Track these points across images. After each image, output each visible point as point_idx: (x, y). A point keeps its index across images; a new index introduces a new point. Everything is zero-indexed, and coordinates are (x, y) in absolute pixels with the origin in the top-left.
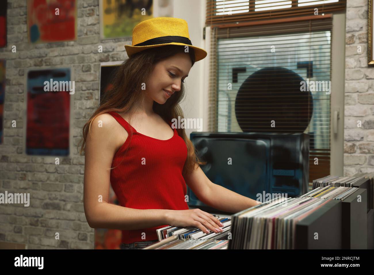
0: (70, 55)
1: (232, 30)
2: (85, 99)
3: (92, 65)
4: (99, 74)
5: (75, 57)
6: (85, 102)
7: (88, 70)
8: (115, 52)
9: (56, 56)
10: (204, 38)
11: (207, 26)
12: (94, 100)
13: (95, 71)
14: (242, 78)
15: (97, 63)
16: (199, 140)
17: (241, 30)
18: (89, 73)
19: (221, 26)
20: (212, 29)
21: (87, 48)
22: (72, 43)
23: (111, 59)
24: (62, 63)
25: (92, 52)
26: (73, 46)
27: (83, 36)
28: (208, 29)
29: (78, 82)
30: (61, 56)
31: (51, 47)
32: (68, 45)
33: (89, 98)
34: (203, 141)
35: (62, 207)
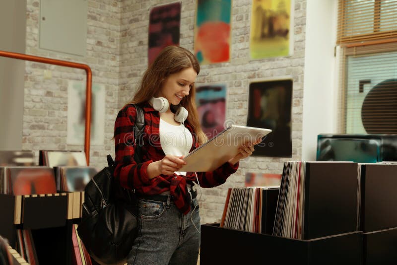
0: (226, 73)
1: (358, 48)
2: (237, 108)
3: (242, 81)
4: (247, 88)
5: (230, 75)
6: (236, 110)
7: (239, 85)
8: (260, 71)
9: (215, 75)
10: (335, 55)
11: (338, 45)
12: (243, 109)
13: (245, 86)
14: (367, 89)
15: (246, 80)
16: (325, 140)
17: (366, 47)
18: (240, 87)
19: (348, 45)
20: (342, 47)
21: (239, 68)
22: (227, 64)
23: (257, 76)
24: (219, 80)
25: (242, 71)
26: (228, 66)
27: (236, 59)
28: (338, 48)
29: (231, 95)
30: (219, 74)
31: (212, 68)
32: (224, 66)
33: (239, 107)
34: (328, 141)
35: (220, 193)
